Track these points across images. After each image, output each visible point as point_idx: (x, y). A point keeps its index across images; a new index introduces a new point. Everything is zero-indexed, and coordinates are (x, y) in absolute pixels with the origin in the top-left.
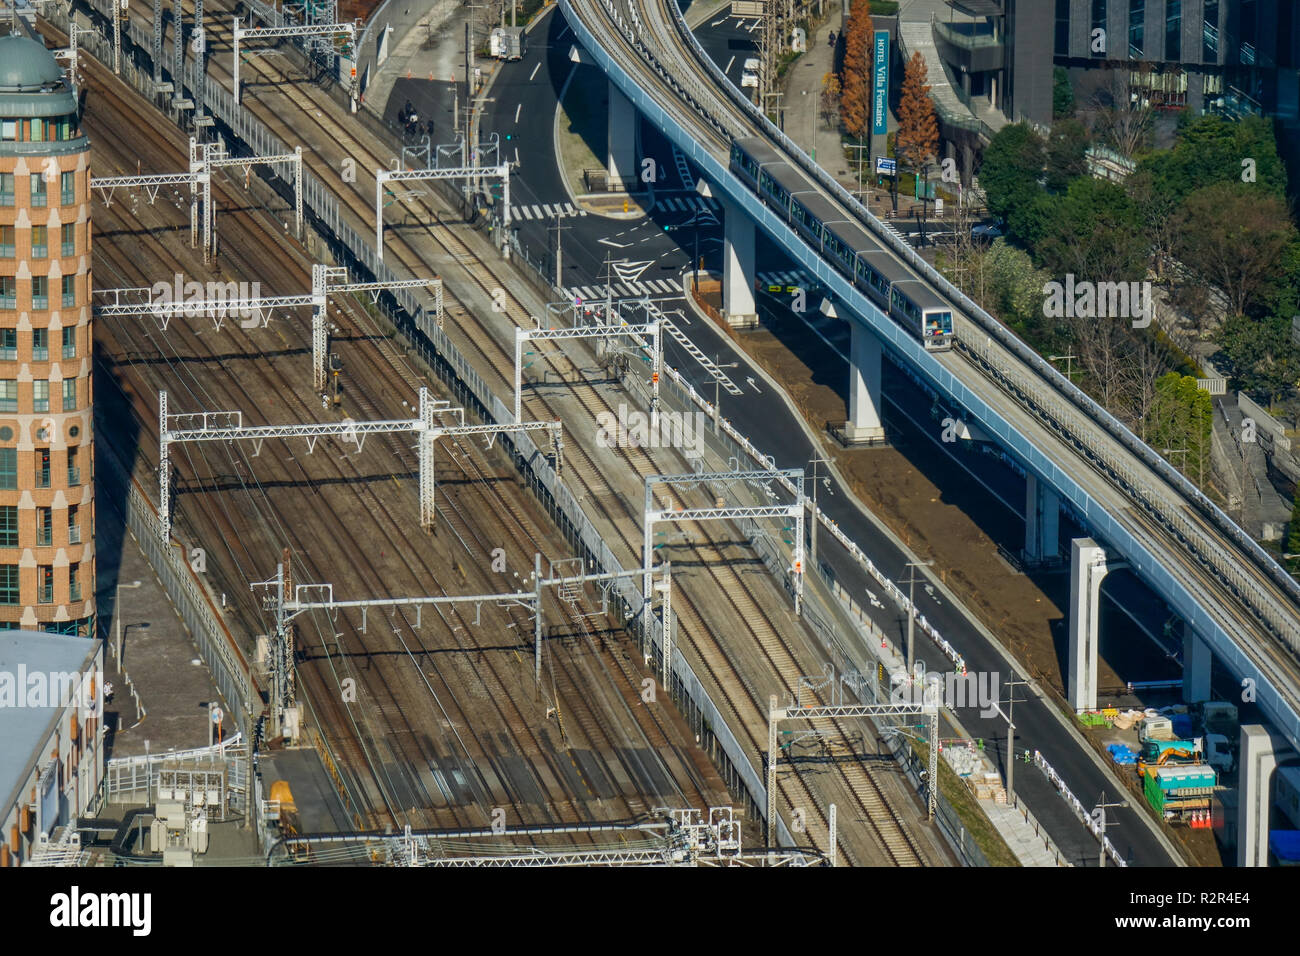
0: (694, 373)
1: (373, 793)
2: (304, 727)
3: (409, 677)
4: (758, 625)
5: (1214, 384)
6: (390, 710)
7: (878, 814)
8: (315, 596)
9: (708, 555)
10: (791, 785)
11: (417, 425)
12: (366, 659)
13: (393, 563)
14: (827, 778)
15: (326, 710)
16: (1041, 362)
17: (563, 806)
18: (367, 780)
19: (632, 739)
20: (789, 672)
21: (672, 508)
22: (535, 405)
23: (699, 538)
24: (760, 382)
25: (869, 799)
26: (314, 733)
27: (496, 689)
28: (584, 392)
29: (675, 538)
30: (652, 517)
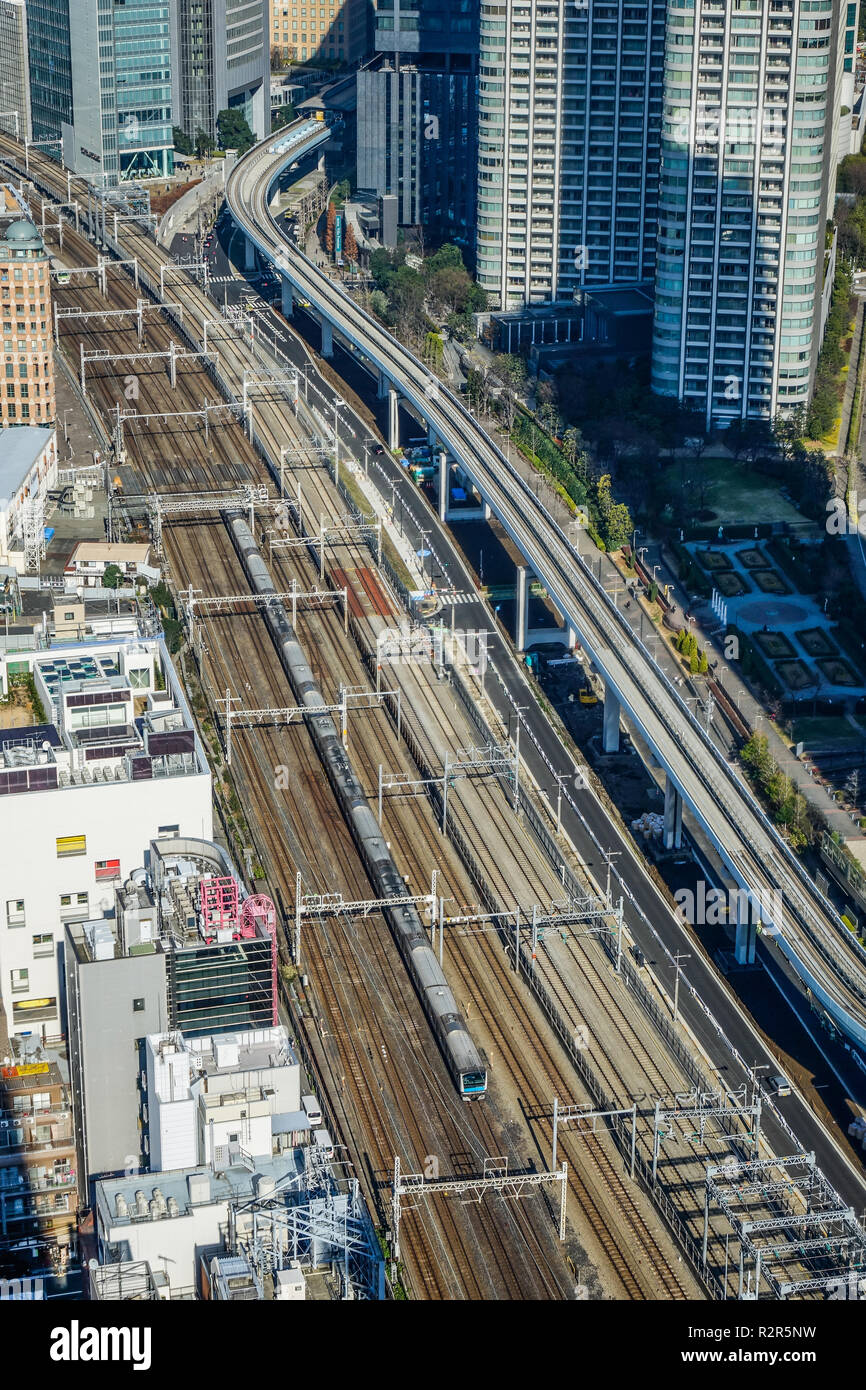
0: (270, 334)
1: (149, 480)
2: (126, 458)
3: (164, 441)
4: (283, 421)
5: (443, 337)
6: (157, 452)
7: (319, 485)
8: (129, 413)
9: (268, 398)
10: (290, 475)
11: (169, 354)
12: (149, 434)
13: (161, 401)
14: (300, 473)
15: (134, 452)
16: (383, 330)
17: (213, 484)
18: (147, 476)
19: (237, 460)
20: (292, 437)
21: (257, 380)
22: (211, 346)
23: (264, 392)
24: (293, 337)
25: (316, 480)
26: (130, 460)
27: (193, 444)
28: (229, 342)
29: (256, 392)
30: (246, 384)
